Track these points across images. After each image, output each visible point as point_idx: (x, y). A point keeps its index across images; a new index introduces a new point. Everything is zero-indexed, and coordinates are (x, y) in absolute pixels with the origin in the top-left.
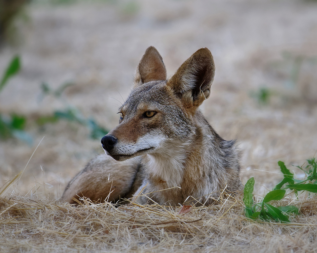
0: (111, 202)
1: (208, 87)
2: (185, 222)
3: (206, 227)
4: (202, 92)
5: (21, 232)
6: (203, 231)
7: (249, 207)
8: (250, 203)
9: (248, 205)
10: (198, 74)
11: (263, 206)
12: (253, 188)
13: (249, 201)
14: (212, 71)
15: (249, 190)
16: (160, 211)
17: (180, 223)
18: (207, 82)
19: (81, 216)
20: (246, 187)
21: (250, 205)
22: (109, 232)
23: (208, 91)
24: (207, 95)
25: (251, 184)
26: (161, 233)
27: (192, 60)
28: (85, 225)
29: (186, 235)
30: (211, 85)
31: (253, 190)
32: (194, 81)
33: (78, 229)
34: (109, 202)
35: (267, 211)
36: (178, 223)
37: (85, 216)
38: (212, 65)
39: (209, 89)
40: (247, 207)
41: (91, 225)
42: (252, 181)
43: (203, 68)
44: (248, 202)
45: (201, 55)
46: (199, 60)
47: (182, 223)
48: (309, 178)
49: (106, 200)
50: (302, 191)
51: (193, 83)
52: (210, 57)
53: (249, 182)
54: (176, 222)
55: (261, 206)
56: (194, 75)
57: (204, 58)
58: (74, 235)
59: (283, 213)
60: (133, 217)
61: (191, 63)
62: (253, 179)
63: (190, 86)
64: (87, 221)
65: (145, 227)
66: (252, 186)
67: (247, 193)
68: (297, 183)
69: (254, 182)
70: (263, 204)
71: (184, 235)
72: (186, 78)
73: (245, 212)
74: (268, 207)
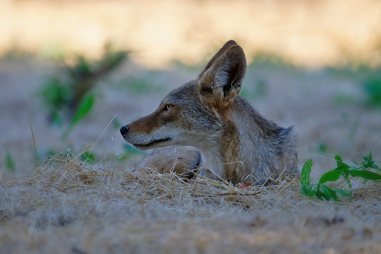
0: (176, 172)
1: (239, 84)
2: (244, 194)
3: (264, 201)
4: (233, 88)
5: (90, 193)
6: (261, 204)
7: (306, 187)
8: (306, 182)
9: (305, 185)
10: (231, 71)
11: (319, 186)
12: (310, 170)
13: (306, 181)
14: (244, 68)
15: (307, 171)
16: (221, 183)
17: (240, 195)
18: (238, 79)
19: (147, 182)
20: (304, 168)
21: (307, 185)
22: (172, 198)
23: (239, 88)
24: (238, 91)
25: (309, 165)
26: (221, 202)
27: (225, 58)
28: (150, 191)
29: (244, 206)
30: (242, 82)
31: (310, 171)
32: (227, 78)
33: (143, 192)
34: (174, 172)
35: (322, 192)
36: (237, 195)
37: (151, 183)
38: (244, 62)
39: (239, 86)
40: (304, 187)
41: (155, 190)
42: (310, 163)
43: (236, 66)
44: (304, 182)
45: (233, 52)
46: (231, 57)
47: (241, 195)
48: (364, 165)
49: (172, 170)
50: (357, 177)
51: (225, 80)
52: (242, 54)
53: (307, 164)
54: (236, 194)
55: (317, 187)
56: (227, 72)
57: (236, 55)
58: (139, 197)
59: (338, 194)
60: (195, 188)
61: (224, 61)
62: (311, 161)
63: (222, 83)
64: (153, 186)
65: (206, 197)
66: (310, 167)
67: (305, 173)
68: (352, 169)
69: (312, 165)
70: (319, 184)
71: (242, 206)
72: (219, 75)
73: (302, 191)
74: (323, 188)
